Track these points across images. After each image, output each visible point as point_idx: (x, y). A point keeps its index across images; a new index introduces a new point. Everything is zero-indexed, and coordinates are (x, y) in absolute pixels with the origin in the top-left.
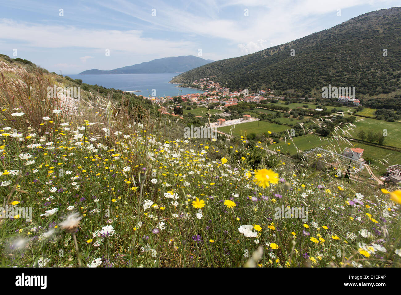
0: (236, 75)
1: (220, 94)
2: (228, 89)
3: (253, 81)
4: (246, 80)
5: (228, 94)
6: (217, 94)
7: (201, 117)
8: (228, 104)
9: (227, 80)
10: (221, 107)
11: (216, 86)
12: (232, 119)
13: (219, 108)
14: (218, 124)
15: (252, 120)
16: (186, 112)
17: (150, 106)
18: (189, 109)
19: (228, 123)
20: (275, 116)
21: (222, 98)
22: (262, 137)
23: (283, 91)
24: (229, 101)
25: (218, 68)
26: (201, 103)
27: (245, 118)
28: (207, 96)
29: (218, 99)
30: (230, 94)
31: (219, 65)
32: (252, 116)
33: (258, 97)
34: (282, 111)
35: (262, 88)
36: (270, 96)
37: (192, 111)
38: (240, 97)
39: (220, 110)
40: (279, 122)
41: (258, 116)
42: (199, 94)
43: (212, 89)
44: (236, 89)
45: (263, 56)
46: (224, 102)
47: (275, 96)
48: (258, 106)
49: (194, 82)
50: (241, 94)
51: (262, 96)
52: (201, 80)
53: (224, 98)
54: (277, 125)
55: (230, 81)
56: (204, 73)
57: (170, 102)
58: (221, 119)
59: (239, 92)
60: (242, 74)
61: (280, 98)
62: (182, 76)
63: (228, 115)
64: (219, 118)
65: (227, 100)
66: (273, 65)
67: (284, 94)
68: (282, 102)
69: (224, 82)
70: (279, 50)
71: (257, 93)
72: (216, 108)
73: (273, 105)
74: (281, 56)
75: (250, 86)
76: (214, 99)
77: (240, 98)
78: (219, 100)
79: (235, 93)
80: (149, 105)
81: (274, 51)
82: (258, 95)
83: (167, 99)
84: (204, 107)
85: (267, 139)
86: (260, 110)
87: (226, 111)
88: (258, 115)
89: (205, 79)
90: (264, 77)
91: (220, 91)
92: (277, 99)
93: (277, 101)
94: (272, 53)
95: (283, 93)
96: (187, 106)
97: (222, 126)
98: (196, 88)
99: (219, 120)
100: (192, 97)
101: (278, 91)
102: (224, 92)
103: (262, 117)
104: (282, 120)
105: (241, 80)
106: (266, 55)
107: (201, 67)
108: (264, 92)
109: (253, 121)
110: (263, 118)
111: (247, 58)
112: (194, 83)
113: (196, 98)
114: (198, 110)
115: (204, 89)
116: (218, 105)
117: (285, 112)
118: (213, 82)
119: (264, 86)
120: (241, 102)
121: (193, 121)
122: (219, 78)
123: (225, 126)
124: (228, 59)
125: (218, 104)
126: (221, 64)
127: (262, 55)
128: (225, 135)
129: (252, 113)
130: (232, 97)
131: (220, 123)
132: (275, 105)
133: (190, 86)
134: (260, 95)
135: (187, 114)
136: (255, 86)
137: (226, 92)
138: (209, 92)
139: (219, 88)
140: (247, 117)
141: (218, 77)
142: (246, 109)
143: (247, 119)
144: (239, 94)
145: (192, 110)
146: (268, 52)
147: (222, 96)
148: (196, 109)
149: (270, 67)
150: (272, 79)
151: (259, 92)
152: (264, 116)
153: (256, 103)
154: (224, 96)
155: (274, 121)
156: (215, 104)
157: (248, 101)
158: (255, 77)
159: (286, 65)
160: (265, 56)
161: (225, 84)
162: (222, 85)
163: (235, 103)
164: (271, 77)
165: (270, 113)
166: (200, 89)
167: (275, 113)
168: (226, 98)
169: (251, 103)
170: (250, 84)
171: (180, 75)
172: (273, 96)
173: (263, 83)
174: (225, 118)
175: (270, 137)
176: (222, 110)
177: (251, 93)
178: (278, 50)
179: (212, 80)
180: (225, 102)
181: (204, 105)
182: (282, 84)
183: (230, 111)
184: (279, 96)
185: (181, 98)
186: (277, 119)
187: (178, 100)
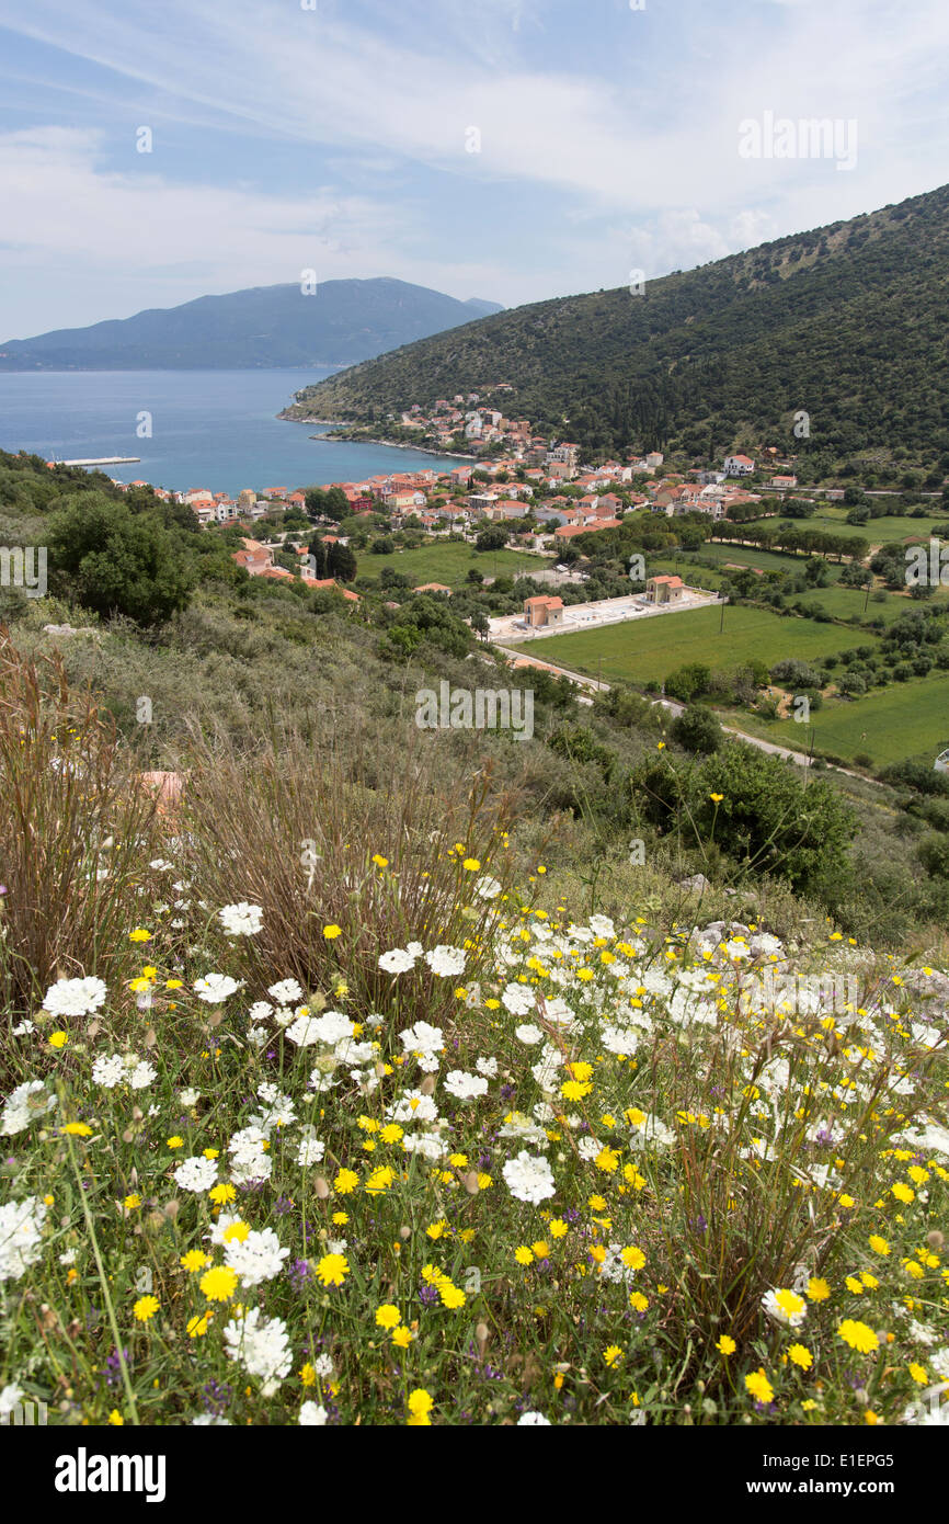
0: (613, 378)
1: (535, 475)
2: (570, 451)
3: (693, 408)
4: (659, 401)
5: (573, 473)
6: (521, 476)
7: (443, 588)
8: (576, 522)
9: (566, 402)
10: (540, 541)
11: (516, 436)
12: (594, 599)
13: (531, 545)
14: (529, 621)
15: (690, 599)
16: (368, 567)
17: (191, 536)
18: (382, 549)
19: (579, 617)
20: (800, 581)
21: (543, 493)
22: (740, 682)
23: (838, 457)
24: (579, 512)
25: (522, 345)
26: (444, 522)
27: (658, 594)
28: (470, 486)
29: (523, 498)
30: (581, 473)
31: (529, 331)
32: (692, 582)
33: (720, 490)
34: (831, 556)
35: (737, 443)
36: (778, 481)
37: (400, 561)
38: (630, 488)
39: (536, 556)
40: (821, 608)
41: (718, 581)
42: (430, 477)
43: (496, 450)
44: (611, 451)
45: (744, 283)
46: (554, 514)
47: (801, 482)
48: (719, 531)
49: (405, 417)
50: (634, 476)
51: (740, 483)
52: (441, 403)
53: (553, 493)
54: (810, 622)
55: (582, 410)
56: (453, 368)
57: (287, 518)
58: (543, 599)
59: (625, 463)
60: (642, 376)
61: (823, 495)
62: (345, 383)
63: (577, 578)
64: (531, 595)
65: (569, 504)
66: (790, 330)
67: (844, 474)
68: (833, 512)
69: (551, 415)
70: (823, 252)
71: (714, 469)
72: (518, 543)
73: (790, 525)
74: (831, 282)
75: (681, 434)
76: (505, 497)
77: (633, 496)
78: (532, 504)
79: (609, 471)
80: (183, 531)
81: (795, 257)
82: (720, 478)
83: (275, 499)
84: (456, 538)
85: (765, 693)
86: (729, 550)
87: (567, 558)
88: (722, 579)
89: (459, 398)
90: (748, 392)
91: (536, 462)
92: (808, 495)
93: (811, 509)
94: (786, 270)
95: (837, 466)
96: (375, 537)
97: (546, 632)
98: (413, 443)
99: (534, 601)
100: (398, 488)
101: (815, 456)
102: (555, 465)
103: (740, 588)
104: (833, 599)
105: (639, 407)
106: (757, 275)
107: (436, 338)
108: (745, 464)
109: (695, 605)
110: (743, 590)
111: (665, 295)
112: (407, 421)
113: (419, 496)
114: (432, 556)
115: (455, 450)
116: (525, 529)
117: (846, 559)
118: (497, 416)
119: (745, 432)
120: (639, 515)
122: (527, 397)
123: (559, 631)
124: (570, 298)
125: (524, 527)
126: (539, 325)
127: (737, 279)
128: (564, 679)
129: (691, 569)
130: (591, 487)
131: (536, 616)
132: (801, 525)
133: (387, 435)
134: (729, 477)
135: (375, 576)
136: (704, 434)
137: (563, 463)
138: (480, 467)
139: (529, 442)
140: (665, 586)
141: (522, 388)
142: (660, 547)
143: (666, 599)
144: (627, 474)
145: (400, 552)
146: (766, 262)
147: (546, 485)
148: (421, 552)
149: (779, 336)
150: (786, 398)
151: (721, 463)
152: (749, 579)
153: (708, 517)
154: (553, 484)
155: (797, 607)
156: (510, 525)
157: (670, 511)
158: (702, 391)
159: (856, 328)
160: (753, 284)
161: (556, 422)
162: (541, 428)
163: (610, 521)
164: (781, 390)
165: (775, 564)
166: (437, 447)
167: (798, 568)
168: (562, 493)
169: (685, 519)
170: (680, 426)
171: (331, 380)
172: (792, 482)
173: (745, 419)
174: (558, 594)
175: (776, 682)
176: (545, 554)
177: (686, 467)
178: (816, 251)
179: (494, 403)
180: (562, 516)
181: (458, 529)
182: (836, 424)
183: (583, 557)
184: (817, 481)
185: (343, 496)
186: (810, 598)
187: (327, 505)
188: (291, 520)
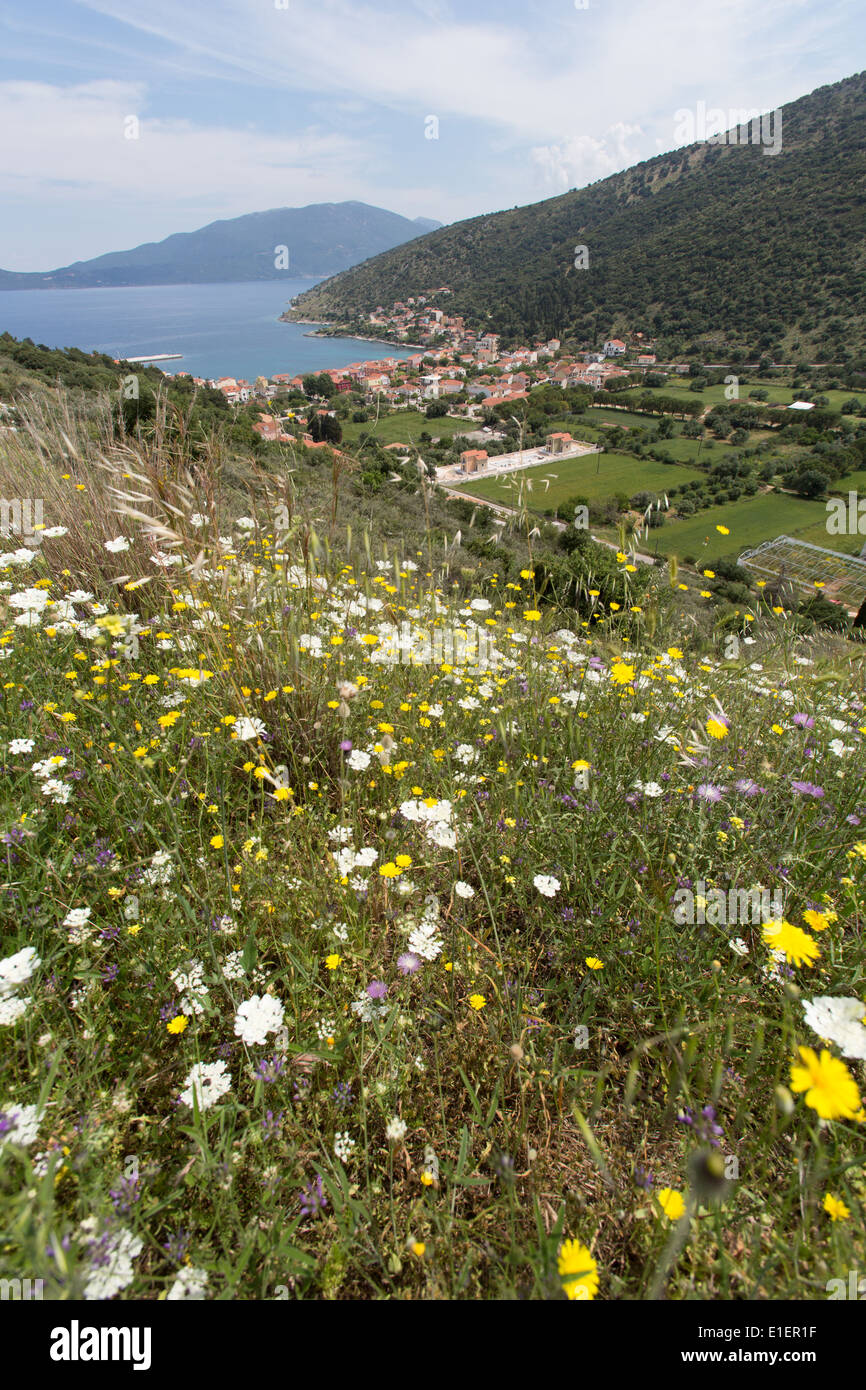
0: (523, 280)
1: (467, 359)
2: (492, 340)
3: (582, 303)
4: (558, 299)
5: (495, 357)
6: (457, 361)
7: (403, 446)
8: (498, 395)
9: (490, 301)
10: (471, 410)
11: (453, 330)
12: (509, 451)
13: (465, 413)
14: (464, 469)
15: (576, 450)
16: (350, 431)
17: (222, 412)
18: (360, 419)
19: (498, 465)
20: (654, 435)
21: (473, 373)
22: (609, 508)
23: (687, 339)
24: (499, 387)
25: (457, 256)
26: (403, 397)
27: (554, 447)
28: (421, 369)
29: (459, 377)
30: (501, 357)
31: (463, 244)
32: (578, 437)
33: (600, 367)
34: (677, 416)
35: (614, 331)
36: (644, 360)
37: (373, 426)
38: (536, 368)
39: (468, 421)
40: (667, 454)
41: (596, 436)
42: (392, 363)
43: (439, 341)
44: (522, 339)
45: (624, 197)
46: (482, 389)
47: (659, 360)
48: (599, 398)
49: (372, 317)
50: (539, 359)
51: (615, 362)
52: (398, 305)
53: (481, 373)
54: (660, 464)
55: (501, 306)
56: (405, 277)
57: (291, 398)
58: (474, 452)
59: (533, 348)
60: (545, 279)
61: (674, 369)
62: (327, 291)
63: (497, 436)
64: (465, 449)
65: (492, 381)
66: (656, 237)
67: (690, 353)
68: (681, 382)
69: (479, 312)
70: (685, 169)
71: (596, 351)
72: (456, 412)
73: (649, 393)
74: (689, 194)
75: (573, 324)
76: (445, 377)
77: (538, 374)
78: (466, 382)
79: (521, 355)
80: (216, 409)
81: (663, 174)
82: (601, 358)
83: (282, 383)
84: (412, 409)
85: (626, 515)
86: (605, 413)
87: (491, 422)
88: (599, 434)
89: (411, 301)
90: (624, 289)
91: (468, 349)
92: (663, 370)
93: (665, 380)
94: (656, 186)
95: (686, 346)
96: (354, 410)
97: (476, 476)
98: (378, 337)
99: (467, 454)
100: (369, 372)
101: (670, 339)
102: (483, 352)
103: (612, 441)
104: (677, 447)
105: (543, 304)
106: (634, 191)
107: (393, 252)
108: (618, 346)
109: (580, 454)
110: (614, 442)
111: (563, 209)
112: (373, 320)
113: (384, 378)
114: (394, 423)
115: (410, 341)
116: (460, 401)
117: (688, 417)
118: (439, 314)
119: (620, 322)
120: (542, 388)
121: (379, 464)
122: (461, 297)
123: (486, 475)
124: (492, 215)
125: (459, 399)
126: (469, 238)
127: (619, 194)
128: (486, 508)
129: (578, 427)
130: (508, 368)
131: (469, 465)
132: (657, 393)
133: (360, 331)
134: (607, 357)
135: (355, 439)
136: (590, 324)
137: (488, 351)
138: (428, 354)
139: (463, 334)
140: (559, 441)
141: (457, 291)
142: (556, 412)
143: (560, 450)
144: (534, 357)
145: (374, 422)
146: (641, 179)
147: (475, 367)
148: (387, 421)
149: (648, 242)
150: (651, 293)
151: (602, 347)
152: (618, 434)
153: (591, 388)
154: (480, 366)
155: (651, 454)
156: (449, 398)
157: (564, 385)
158: (590, 289)
159: (706, 233)
160: (631, 198)
161: (482, 317)
162: (472, 323)
163: (521, 393)
164: (648, 287)
165: (637, 423)
166: (396, 340)
167: (655, 424)
168: (488, 373)
169: (574, 390)
170: (573, 318)
171: (316, 289)
172: (652, 360)
173: (620, 311)
174: (484, 449)
175: (634, 507)
176: (475, 419)
177: (576, 350)
178: (680, 168)
179: (437, 304)
180: (486, 390)
181: (413, 402)
182: (686, 313)
183: (502, 421)
184: (670, 359)
185: (330, 379)
186: (660, 447)
187: (318, 386)
188: (294, 399)
